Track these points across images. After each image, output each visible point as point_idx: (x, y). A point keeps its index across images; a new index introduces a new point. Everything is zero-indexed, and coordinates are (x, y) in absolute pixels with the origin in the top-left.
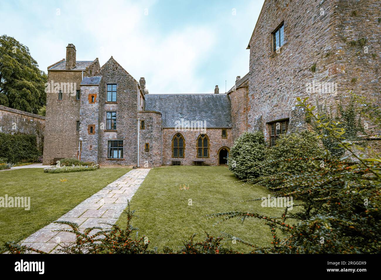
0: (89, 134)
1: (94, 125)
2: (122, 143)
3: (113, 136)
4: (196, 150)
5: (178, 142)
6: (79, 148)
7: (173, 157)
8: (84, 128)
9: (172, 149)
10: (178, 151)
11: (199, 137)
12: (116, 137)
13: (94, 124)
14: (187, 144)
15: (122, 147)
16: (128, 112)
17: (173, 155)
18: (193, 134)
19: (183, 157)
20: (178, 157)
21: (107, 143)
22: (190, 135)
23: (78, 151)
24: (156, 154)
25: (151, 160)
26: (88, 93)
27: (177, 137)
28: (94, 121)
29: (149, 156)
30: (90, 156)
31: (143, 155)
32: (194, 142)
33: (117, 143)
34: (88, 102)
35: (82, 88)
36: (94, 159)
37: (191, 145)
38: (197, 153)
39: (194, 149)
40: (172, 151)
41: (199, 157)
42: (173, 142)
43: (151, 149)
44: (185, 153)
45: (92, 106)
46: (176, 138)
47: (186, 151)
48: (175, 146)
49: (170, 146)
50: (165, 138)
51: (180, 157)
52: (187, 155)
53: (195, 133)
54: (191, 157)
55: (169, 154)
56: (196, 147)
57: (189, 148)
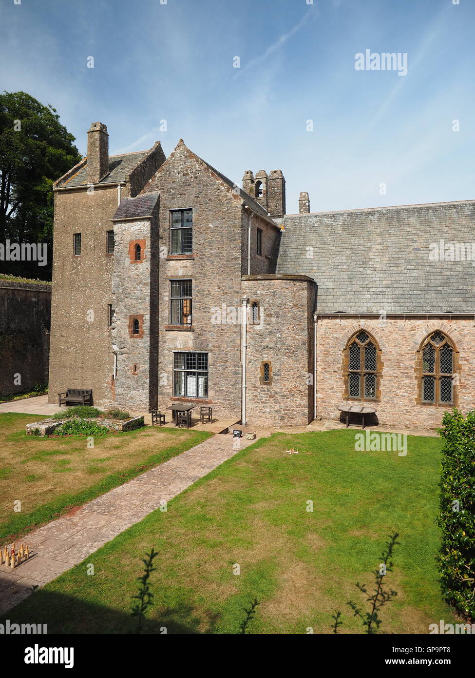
0: (132, 337)
1: (142, 316)
2: (207, 360)
3: (186, 342)
4: (416, 382)
5: (362, 356)
6: (115, 367)
7: (348, 399)
8: (121, 323)
9: (343, 376)
10: (363, 382)
11: (426, 342)
12: (191, 343)
13: (141, 313)
14: (388, 363)
15: (206, 368)
16: (219, 280)
17: (346, 392)
18: (407, 334)
19: (375, 401)
20: (360, 400)
21: (172, 358)
22: (396, 336)
23: (113, 375)
24: (290, 392)
25: (277, 408)
26: (127, 238)
27: (357, 341)
28: (141, 307)
29: (271, 397)
30: (135, 389)
31: (256, 393)
32: (407, 356)
33: (194, 359)
34: (127, 261)
35: (117, 228)
36: (141, 399)
37: (399, 367)
38: (417, 391)
39: (410, 378)
40: (346, 382)
41: (424, 404)
42: (345, 356)
43: (276, 378)
44: (381, 388)
45: (136, 269)
46: (354, 343)
47: (385, 384)
48: (352, 367)
49: (339, 368)
50: (324, 344)
51: (366, 400)
52: (388, 394)
53: (414, 331)
54: (401, 401)
55: (335, 389)
56: (415, 372)
57: (395, 375)
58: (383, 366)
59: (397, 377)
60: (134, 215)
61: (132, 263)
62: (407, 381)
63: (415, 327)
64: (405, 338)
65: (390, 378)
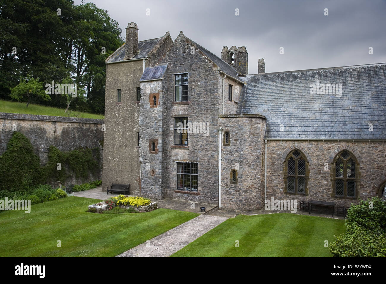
0: (151, 153)
1: (157, 140)
2: (197, 167)
3: (184, 156)
4: (331, 183)
5: (297, 166)
6: (141, 171)
8: (145, 145)
9: (284, 178)
10: (296, 182)
11: (337, 157)
12: (187, 157)
13: (156, 138)
14: (313, 171)
15: (197, 173)
16: (204, 117)
17: (286, 188)
18: (325, 152)
19: (304, 195)
21: (175, 166)
22: (318, 153)
23: (140, 176)
24: (249, 188)
25: (241, 198)
26: (148, 91)
27: (293, 156)
28: (156, 134)
29: (237, 191)
30: (152, 185)
31: (227, 189)
33: (189, 167)
34: (149, 106)
35: (142, 86)
36: (157, 191)
37: (320, 173)
38: (331, 189)
40: (285, 182)
41: (337, 197)
42: (286, 166)
43: (240, 179)
44: (308, 186)
45: (154, 111)
46: (291, 158)
47: (311, 184)
48: (289, 172)
49: (281, 173)
50: (271, 158)
51: (298, 194)
52: (313, 191)
53: (329, 150)
54: (321, 195)
55: (279, 187)
56: (330, 176)
57: (317, 178)
58: (310, 173)
59: (318, 179)
60: (152, 78)
61: (151, 107)
62: (325, 182)
63: (331, 148)
64: (324, 154)
65: (314, 180)
